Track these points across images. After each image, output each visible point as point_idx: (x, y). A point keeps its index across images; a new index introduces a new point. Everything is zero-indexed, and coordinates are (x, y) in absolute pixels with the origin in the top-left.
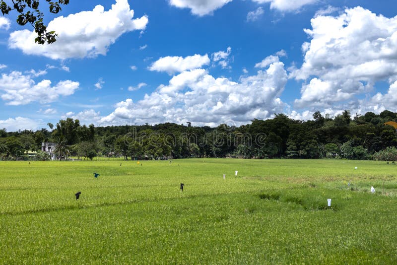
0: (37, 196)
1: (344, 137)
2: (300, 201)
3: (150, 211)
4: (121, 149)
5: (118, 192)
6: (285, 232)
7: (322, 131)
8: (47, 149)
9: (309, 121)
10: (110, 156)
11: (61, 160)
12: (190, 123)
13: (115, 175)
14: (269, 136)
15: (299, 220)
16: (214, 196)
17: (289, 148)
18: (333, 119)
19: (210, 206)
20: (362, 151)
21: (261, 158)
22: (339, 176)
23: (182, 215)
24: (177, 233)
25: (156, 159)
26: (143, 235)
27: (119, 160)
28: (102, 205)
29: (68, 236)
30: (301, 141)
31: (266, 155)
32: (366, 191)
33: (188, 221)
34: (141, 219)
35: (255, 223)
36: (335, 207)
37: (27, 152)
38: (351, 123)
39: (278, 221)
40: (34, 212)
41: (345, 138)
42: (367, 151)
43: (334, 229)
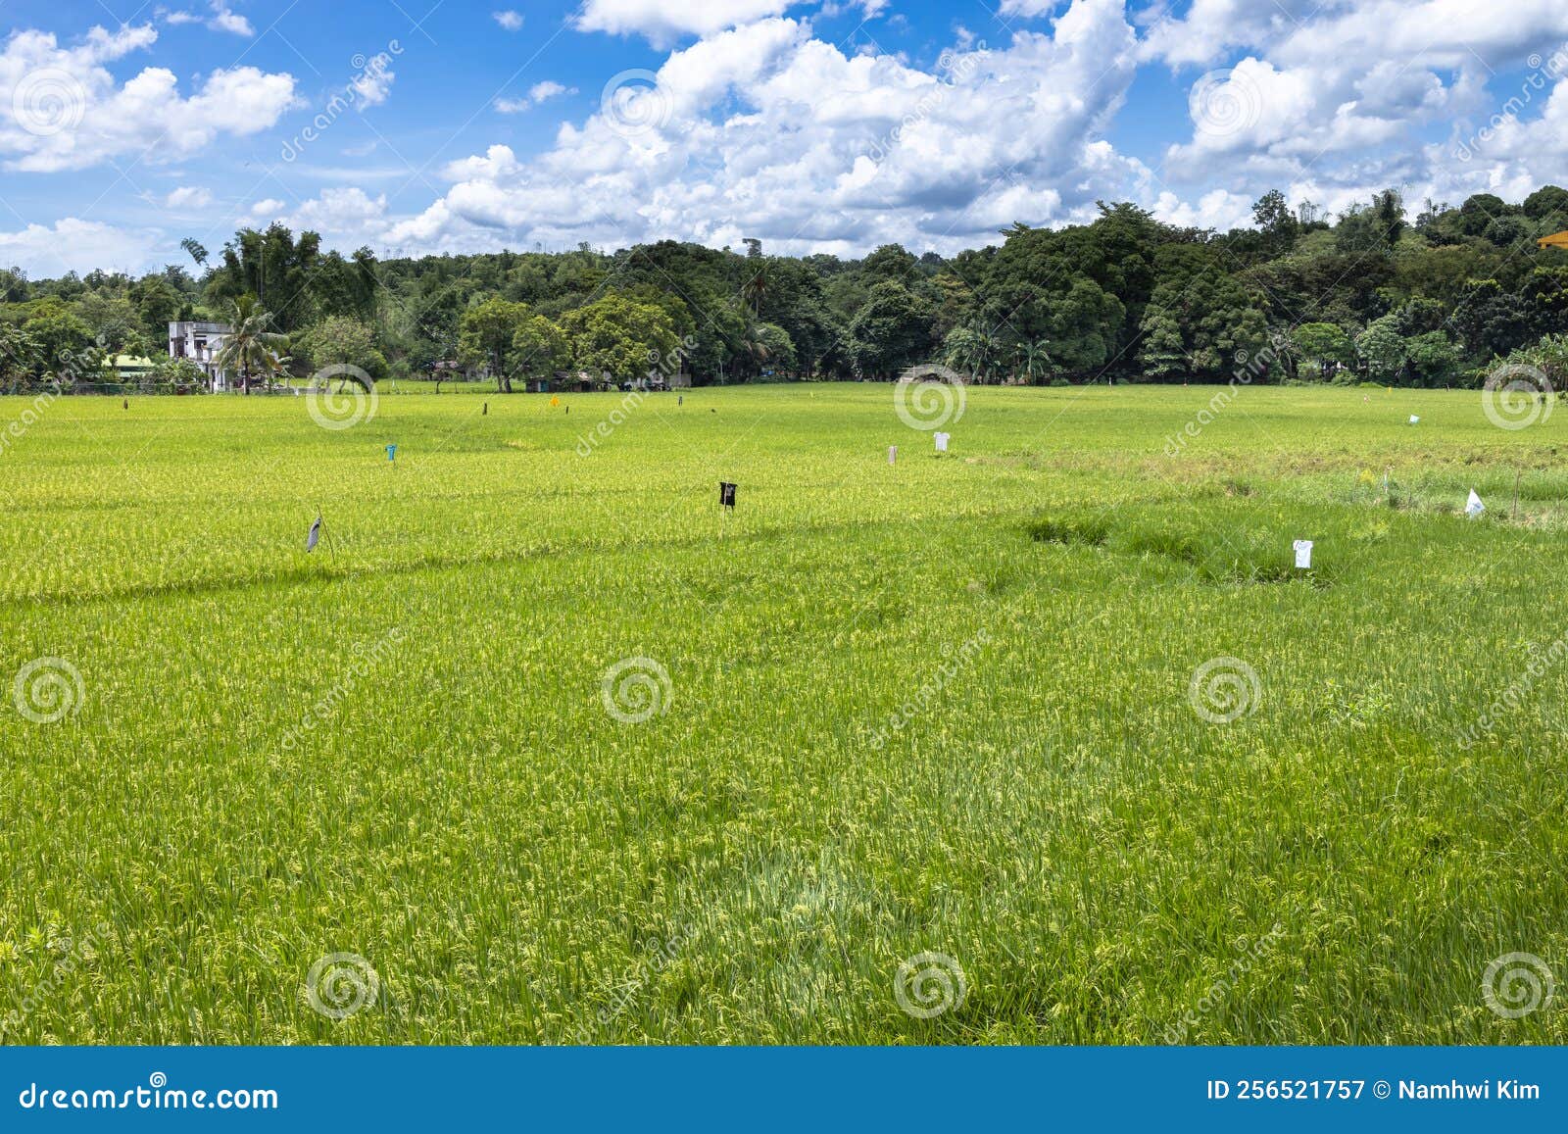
0: (162, 532)
1: (1372, 296)
2: (1188, 549)
3: (604, 588)
4: (482, 347)
5: (477, 515)
6: (1124, 665)
7: (1286, 273)
8: (191, 350)
9: (1234, 233)
10: (444, 376)
11: (248, 392)
12: (756, 243)
13: (463, 450)
14: (1074, 293)
15: (1181, 622)
16: (854, 531)
17: (1150, 342)
18: (1333, 222)
19: (834, 569)
20: (1442, 353)
21: (1040, 382)
22: (1345, 451)
23: (726, 605)
24: (711, 670)
25: (624, 388)
26: (576, 678)
27: (479, 392)
28: (417, 567)
29: (294, 685)
30: (1199, 313)
31: (1058, 369)
32: (1447, 509)
33: (753, 626)
34: (568, 620)
35: (1011, 632)
36: (1323, 572)
37: (113, 361)
38: (1407, 241)
39: (1099, 627)
40: (158, 592)
41: (1375, 301)
42: (1462, 351)
43: (1315, 653)
